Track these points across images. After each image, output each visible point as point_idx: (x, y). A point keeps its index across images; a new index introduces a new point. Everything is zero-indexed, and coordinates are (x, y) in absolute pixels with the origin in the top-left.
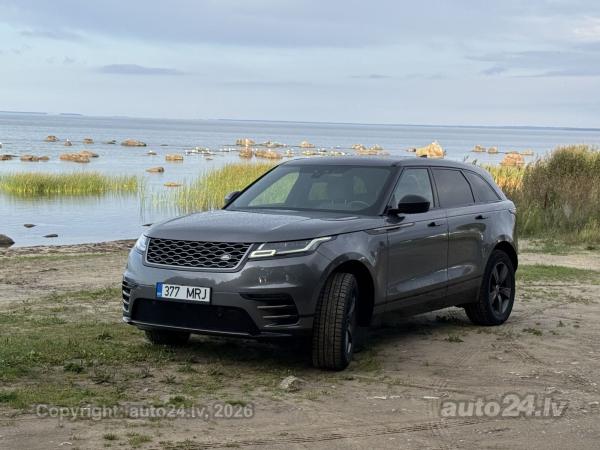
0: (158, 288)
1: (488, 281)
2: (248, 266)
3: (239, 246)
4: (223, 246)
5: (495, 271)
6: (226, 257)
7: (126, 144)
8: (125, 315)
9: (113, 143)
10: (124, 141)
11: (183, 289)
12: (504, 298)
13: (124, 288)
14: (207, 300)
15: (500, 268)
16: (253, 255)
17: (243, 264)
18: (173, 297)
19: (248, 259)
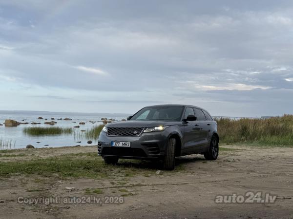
0: (112, 143)
1: (211, 145)
2: (143, 135)
3: (140, 128)
4: (134, 129)
5: (213, 142)
6: (135, 132)
7: (66, 119)
8: (99, 153)
9: (61, 119)
10: (65, 118)
11: (121, 143)
12: (216, 151)
13: (98, 145)
14: (129, 146)
15: (214, 142)
16: (145, 131)
17: (142, 134)
18: (117, 146)
19: (143, 133)
